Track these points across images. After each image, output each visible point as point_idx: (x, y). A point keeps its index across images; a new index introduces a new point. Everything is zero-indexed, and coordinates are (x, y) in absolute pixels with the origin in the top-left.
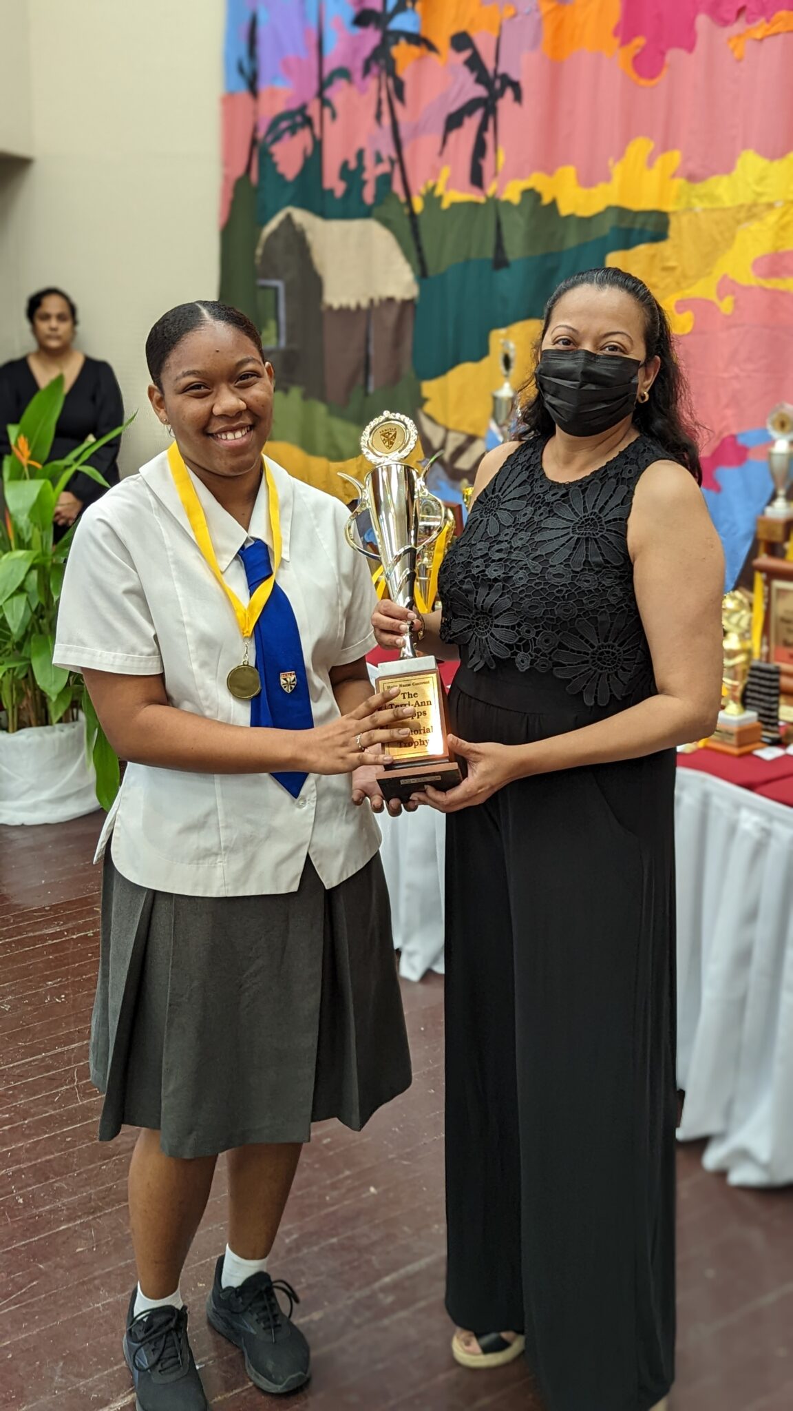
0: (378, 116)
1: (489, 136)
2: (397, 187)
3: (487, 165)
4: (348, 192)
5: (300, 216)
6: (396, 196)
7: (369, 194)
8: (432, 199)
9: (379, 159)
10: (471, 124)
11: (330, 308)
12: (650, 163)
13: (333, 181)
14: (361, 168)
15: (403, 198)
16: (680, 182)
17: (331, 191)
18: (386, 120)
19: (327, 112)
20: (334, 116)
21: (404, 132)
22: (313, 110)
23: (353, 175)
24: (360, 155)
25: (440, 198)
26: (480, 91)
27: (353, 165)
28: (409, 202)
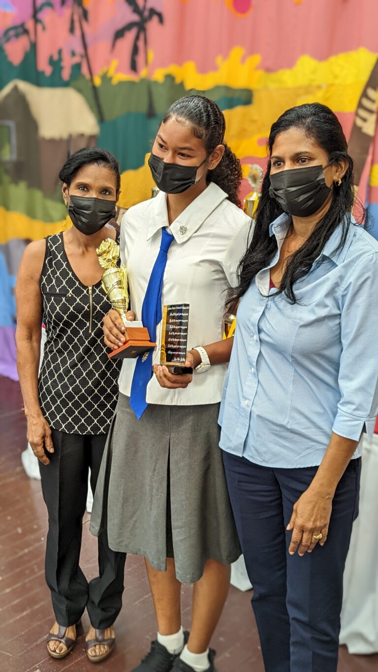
0: (72, 30)
1: (141, 44)
2: (85, 70)
3: (140, 59)
4: (53, 73)
5: (23, 86)
6: (84, 77)
7: (66, 74)
8: (106, 78)
9: (73, 54)
10: (130, 36)
11: (44, 139)
12: (243, 60)
13: (44, 66)
14: (60, 59)
15: (88, 76)
16: (261, 73)
17: (43, 73)
18: (78, 32)
19: (39, 27)
20: (44, 28)
21: (89, 39)
22: (30, 25)
23: (56, 64)
24: (60, 52)
25: (111, 79)
26: (135, 18)
27: (56, 57)
28: (92, 80)
